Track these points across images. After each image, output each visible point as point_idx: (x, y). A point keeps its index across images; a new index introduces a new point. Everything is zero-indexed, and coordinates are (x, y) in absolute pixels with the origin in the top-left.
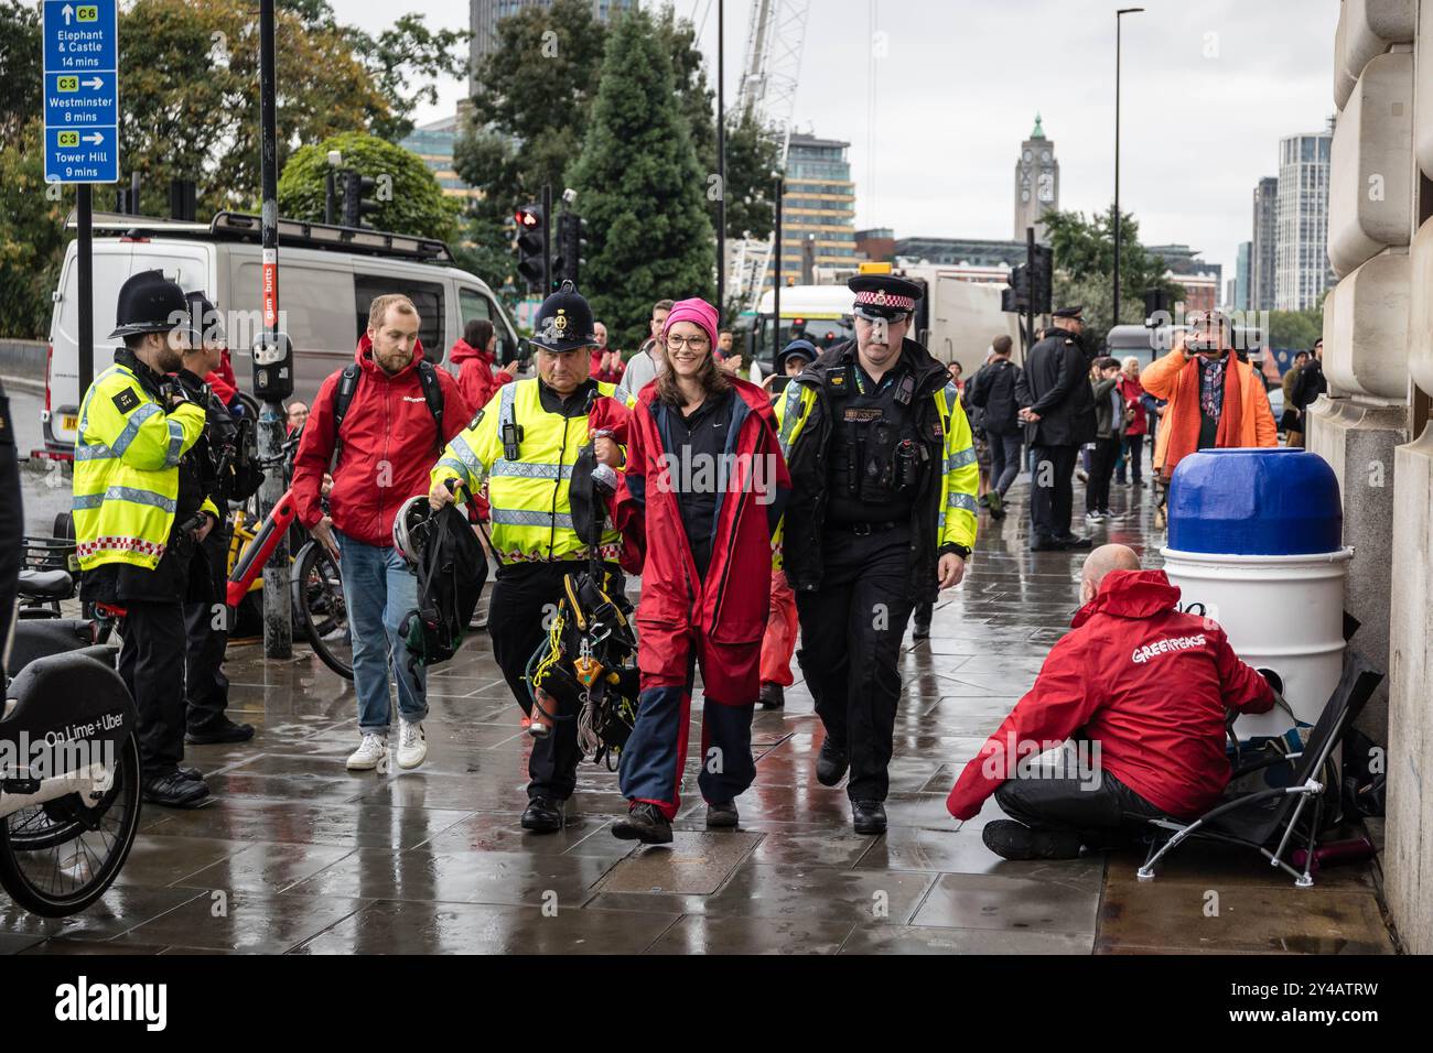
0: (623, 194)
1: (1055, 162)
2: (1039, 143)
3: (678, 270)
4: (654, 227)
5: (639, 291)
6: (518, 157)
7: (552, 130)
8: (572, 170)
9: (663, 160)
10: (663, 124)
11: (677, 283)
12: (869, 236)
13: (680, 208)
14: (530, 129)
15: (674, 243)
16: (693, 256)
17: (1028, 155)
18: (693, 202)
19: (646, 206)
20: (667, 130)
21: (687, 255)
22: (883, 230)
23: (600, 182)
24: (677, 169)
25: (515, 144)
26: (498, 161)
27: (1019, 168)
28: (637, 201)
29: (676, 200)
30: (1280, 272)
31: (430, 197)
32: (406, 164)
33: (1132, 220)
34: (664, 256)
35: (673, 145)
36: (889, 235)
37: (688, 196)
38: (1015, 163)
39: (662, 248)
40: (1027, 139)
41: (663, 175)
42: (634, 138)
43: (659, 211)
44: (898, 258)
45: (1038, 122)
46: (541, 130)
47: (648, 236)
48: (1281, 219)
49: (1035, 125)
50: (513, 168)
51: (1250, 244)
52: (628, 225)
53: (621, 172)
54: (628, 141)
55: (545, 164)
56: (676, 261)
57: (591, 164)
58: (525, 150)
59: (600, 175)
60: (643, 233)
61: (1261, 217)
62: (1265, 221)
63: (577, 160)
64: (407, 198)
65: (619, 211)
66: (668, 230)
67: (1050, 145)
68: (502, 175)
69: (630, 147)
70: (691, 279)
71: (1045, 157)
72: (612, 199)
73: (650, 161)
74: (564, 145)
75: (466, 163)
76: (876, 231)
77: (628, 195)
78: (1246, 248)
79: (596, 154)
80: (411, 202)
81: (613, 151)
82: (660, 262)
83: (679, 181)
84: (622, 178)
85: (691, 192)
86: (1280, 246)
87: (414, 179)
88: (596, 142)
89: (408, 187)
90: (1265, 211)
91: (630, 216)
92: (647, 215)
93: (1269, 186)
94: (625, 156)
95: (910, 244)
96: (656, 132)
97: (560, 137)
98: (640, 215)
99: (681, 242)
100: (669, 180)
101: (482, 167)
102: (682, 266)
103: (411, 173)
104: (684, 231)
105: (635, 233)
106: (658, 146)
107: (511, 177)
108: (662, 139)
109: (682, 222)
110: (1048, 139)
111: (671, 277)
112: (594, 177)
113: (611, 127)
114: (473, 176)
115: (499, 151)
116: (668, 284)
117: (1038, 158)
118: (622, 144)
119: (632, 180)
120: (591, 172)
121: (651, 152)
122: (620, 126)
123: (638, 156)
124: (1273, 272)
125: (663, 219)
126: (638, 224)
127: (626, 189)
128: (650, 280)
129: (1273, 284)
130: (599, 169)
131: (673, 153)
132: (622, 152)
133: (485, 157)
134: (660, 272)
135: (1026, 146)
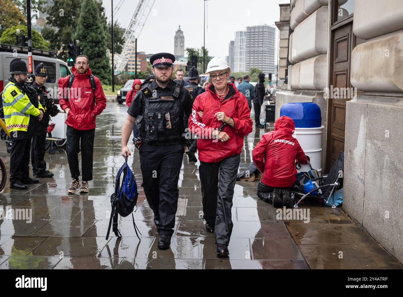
0: (87, 42)
1: (183, 36)
2: (179, 32)
3: (101, 61)
4: (94, 50)
5: (91, 66)
6: (58, 33)
7: (67, 26)
8: (73, 36)
9: (97, 34)
10: (97, 25)
11: (101, 64)
12: (140, 53)
13: (101, 46)
14: (61, 26)
15: (100, 54)
16: (104, 58)
17: (177, 35)
18: (104, 44)
19: (93, 45)
20: (97, 27)
21: (103, 57)
22: (143, 52)
23: (81, 39)
24: (100, 36)
25: (56, 30)
26: (53, 34)
27: (175, 38)
28: (90, 44)
29: (100, 44)
30: (235, 63)
31: (41, 42)
32: (35, 34)
33: (207, 50)
34: (97, 57)
35: (99, 30)
36: (144, 53)
37: (103, 43)
38: (174, 37)
39: (96, 55)
40: (177, 30)
41: (97, 38)
42: (89, 28)
43: (96, 46)
44: (147, 59)
45: (179, 26)
46: (64, 26)
47: (93, 53)
48: (235, 51)
49: (179, 27)
50: (57, 35)
51: (228, 57)
52: (88, 50)
53: (86, 37)
54: (88, 29)
55: (66, 35)
56: (100, 59)
57: (78, 35)
58: (59, 31)
59: (81, 37)
60: (92, 52)
61: (231, 50)
62: (232, 51)
63: (74, 34)
64: (35, 42)
65: (86, 46)
66: (98, 51)
67: (182, 32)
68: (54, 37)
69: (88, 31)
70: (104, 63)
71: (181, 35)
72: (84, 44)
73: (93, 34)
74: (70, 30)
75: (44, 34)
76: (141, 52)
77: (88, 43)
78: (227, 58)
79: (80, 32)
80: (36, 43)
81: (84, 32)
82: (96, 59)
83: (101, 39)
84: (87, 38)
85: (103, 42)
86: (235, 57)
87: (37, 37)
88: (80, 29)
89: (36, 40)
90: (232, 49)
91: (89, 48)
92: (93, 47)
93: (232, 43)
94: (87, 33)
95: (150, 55)
96: (95, 27)
97: (69, 28)
98: (91, 47)
99: (101, 54)
100: (98, 39)
101: (49, 35)
102: (101, 60)
103: (36, 36)
104: (102, 51)
105: (90, 52)
106: (95, 31)
107: (56, 38)
108: (96, 29)
109: (101, 49)
110: (182, 31)
111: (99, 63)
112: (79, 38)
113: (83, 26)
114: (46, 37)
115: (53, 31)
116: (98, 65)
117: (179, 35)
118: (86, 30)
119: (89, 38)
120: (78, 37)
121: (94, 32)
122: (86, 26)
123: (90, 33)
124: (233, 63)
125: (97, 49)
126: (91, 50)
127: (88, 41)
128: (94, 63)
129: (233, 66)
130: (80, 36)
131: (99, 32)
132: (86, 32)
133: (50, 33)
134: (96, 61)
135: (177, 33)
